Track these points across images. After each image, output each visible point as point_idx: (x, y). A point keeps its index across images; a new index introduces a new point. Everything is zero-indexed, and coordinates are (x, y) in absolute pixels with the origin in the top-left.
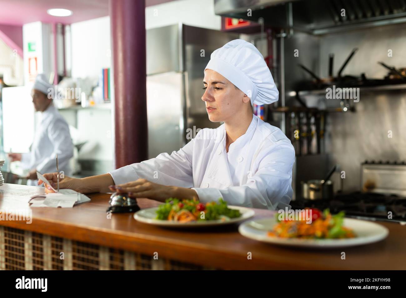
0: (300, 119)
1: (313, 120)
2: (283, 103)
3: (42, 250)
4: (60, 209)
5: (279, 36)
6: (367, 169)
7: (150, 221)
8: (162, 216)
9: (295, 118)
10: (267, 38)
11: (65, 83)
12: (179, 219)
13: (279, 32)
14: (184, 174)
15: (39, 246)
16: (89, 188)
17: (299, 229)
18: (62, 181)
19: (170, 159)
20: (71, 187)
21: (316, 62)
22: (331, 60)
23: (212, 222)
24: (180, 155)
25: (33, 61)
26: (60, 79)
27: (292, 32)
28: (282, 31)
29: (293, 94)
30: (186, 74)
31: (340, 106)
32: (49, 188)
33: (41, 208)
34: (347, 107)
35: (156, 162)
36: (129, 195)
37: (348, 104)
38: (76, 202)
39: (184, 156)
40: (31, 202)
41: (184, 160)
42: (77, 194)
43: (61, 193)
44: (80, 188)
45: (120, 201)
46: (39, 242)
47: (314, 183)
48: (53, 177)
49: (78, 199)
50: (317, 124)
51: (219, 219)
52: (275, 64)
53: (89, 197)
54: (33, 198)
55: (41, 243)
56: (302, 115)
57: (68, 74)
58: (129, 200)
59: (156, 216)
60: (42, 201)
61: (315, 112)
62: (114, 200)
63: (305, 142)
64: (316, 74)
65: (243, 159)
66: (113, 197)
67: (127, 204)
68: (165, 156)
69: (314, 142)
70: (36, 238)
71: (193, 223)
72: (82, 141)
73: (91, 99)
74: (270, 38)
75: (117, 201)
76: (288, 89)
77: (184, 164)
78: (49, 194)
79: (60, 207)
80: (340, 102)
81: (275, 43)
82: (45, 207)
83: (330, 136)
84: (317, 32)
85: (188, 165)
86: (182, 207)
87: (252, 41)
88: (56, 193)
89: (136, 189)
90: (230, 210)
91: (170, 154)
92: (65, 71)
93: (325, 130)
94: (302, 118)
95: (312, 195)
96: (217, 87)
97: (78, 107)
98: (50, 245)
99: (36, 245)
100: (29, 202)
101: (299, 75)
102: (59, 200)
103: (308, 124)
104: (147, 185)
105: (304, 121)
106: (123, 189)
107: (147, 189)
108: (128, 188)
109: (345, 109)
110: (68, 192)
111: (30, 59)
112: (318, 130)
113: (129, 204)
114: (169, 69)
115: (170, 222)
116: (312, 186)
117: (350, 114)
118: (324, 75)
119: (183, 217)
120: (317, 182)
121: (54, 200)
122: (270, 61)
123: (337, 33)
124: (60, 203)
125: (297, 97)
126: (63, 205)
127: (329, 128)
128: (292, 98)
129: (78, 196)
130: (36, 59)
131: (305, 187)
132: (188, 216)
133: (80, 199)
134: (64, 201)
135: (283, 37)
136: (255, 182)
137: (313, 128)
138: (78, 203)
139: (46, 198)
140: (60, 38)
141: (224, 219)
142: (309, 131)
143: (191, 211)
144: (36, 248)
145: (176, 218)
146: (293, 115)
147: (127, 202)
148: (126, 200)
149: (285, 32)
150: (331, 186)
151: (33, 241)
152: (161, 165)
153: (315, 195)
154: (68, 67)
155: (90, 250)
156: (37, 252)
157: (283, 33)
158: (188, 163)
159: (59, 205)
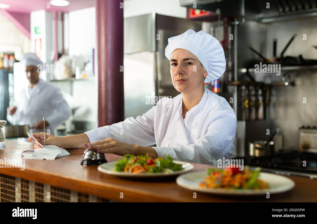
0: (249, 91)
1: (260, 92)
2: (236, 78)
3: (28, 193)
4: (45, 161)
5: (233, 23)
6: (304, 132)
7: (109, 172)
8: (120, 168)
9: (245, 90)
10: (224, 25)
11: (63, 59)
12: (132, 171)
13: (233, 21)
14: (147, 135)
15: (26, 190)
16: (69, 144)
17: (223, 181)
18: (48, 139)
19: (135, 123)
20: (54, 143)
21: (263, 45)
22: (275, 44)
23: (158, 174)
24: (143, 119)
25: (38, 41)
26: (59, 56)
27: (244, 20)
28: (236, 20)
29: (244, 70)
30: (158, 53)
31: (282, 81)
32: (37, 144)
33: (30, 160)
34: (289, 82)
35: (123, 125)
36: (98, 151)
37: (289, 80)
38: (58, 155)
39: (146, 120)
40: (23, 155)
41: (146, 124)
42: (59, 149)
43: (47, 148)
45: (91, 155)
46: (26, 187)
47: (259, 144)
48: (40, 135)
49: (59, 153)
50: (264, 95)
51: (164, 171)
52: (229, 47)
53: (69, 152)
54: (25, 152)
55: (28, 188)
56: (251, 88)
57: (66, 52)
58: (98, 155)
59: (115, 168)
60: (31, 154)
61: (262, 85)
62: (87, 154)
63: (254, 110)
64: (264, 55)
65: (197, 123)
66: (86, 152)
67: (97, 158)
68: (131, 120)
69: (261, 110)
70: (24, 184)
71: (143, 174)
72: (76, 106)
73: (83, 72)
74: (226, 25)
75: (89, 156)
76: (239, 67)
77: (146, 126)
78: (37, 149)
79: (45, 159)
80: (282, 77)
81: (230, 29)
82: (33, 159)
83: (274, 105)
84: (265, 21)
86: (136, 161)
87: (212, 27)
88: (43, 148)
89: (104, 146)
90: (174, 164)
91: (135, 118)
92: (63, 50)
93: (270, 100)
94: (251, 90)
95: (257, 153)
97: (73, 79)
98: (34, 189)
99: (24, 189)
100: (21, 155)
101: (250, 55)
103: (256, 95)
104: (113, 143)
105: (253, 92)
106: (94, 146)
107: (113, 146)
108: (98, 146)
109: (287, 84)
110: (53, 148)
111: (36, 40)
112: (264, 100)
113: (98, 158)
114: (146, 49)
115: (125, 173)
116: (257, 146)
117: (290, 88)
118: (269, 56)
119: (136, 169)
120: (261, 142)
121: (41, 154)
122: (226, 44)
123: (281, 21)
124: (45, 155)
125: (247, 73)
126: (47, 158)
127: (274, 99)
128: (244, 74)
129: (60, 150)
130: (40, 40)
131: (252, 146)
132: (139, 169)
133: (61, 153)
134: (48, 155)
135: (236, 25)
136: (202, 142)
137: (261, 99)
138: (60, 156)
139: (34, 152)
140: (60, 23)
141: (168, 172)
142: (257, 101)
143: (142, 165)
144: (24, 192)
145: (130, 170)
146: (244, 88)
147: (97, 156)
148: (96, 155)
149: (238, 21)
150: (273, 146)
151: (22, 186)
153: (259, 153)
154: (66, 47)
155: (64, 194)
156: (24, 194)
157: (236, 21)
159: (44, 158)
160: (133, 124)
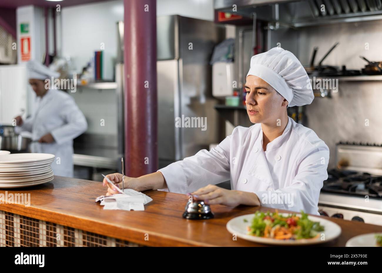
5: (266, 28)
6: (342, 148)
12: (275, 235)
13: (266, 25)
14: (223, 170)
16: (145, 186)
24: (219, 152)
25: (26, 41)
26: (51, 59)
27: (277, 25)
28: (269, 24)
30: (181, 61)
32: (114, 189)
38: (144, 204)
39: (222, 153)
41: (223, 157)
43: (127, 194)
44: (138, 187)
45: (197, 208)
48: (115, 177)
53: (150, 197)
57: (58, 54)
65: (281, 157)
67: (204, 211)
73: (82, 78)
75: (194, 208)
77: (222, 160)
84: (298, 25)
85: (227, 161)
87: (241, 32)
92: (55, 52)
96: (260, 92)
102: (129, 203)
109: (323, 95)
110: (133, 193)
111: (22, 40)
113: (207, 212)
121: (124, 202)
122: (258, 50)
124: (130, 205)
126: (136, 209)
129: (143, 197)
130: (28, 39)
133: (146, 201)
134: (132, 203)
135: (270, 29)
140: (51, 21)
145: (272, 234)
148: (202, 207)
149: (272, 25)
152: (204, 162)
158: (227, 159)
159: (131, 208)
160: (209, 159)
